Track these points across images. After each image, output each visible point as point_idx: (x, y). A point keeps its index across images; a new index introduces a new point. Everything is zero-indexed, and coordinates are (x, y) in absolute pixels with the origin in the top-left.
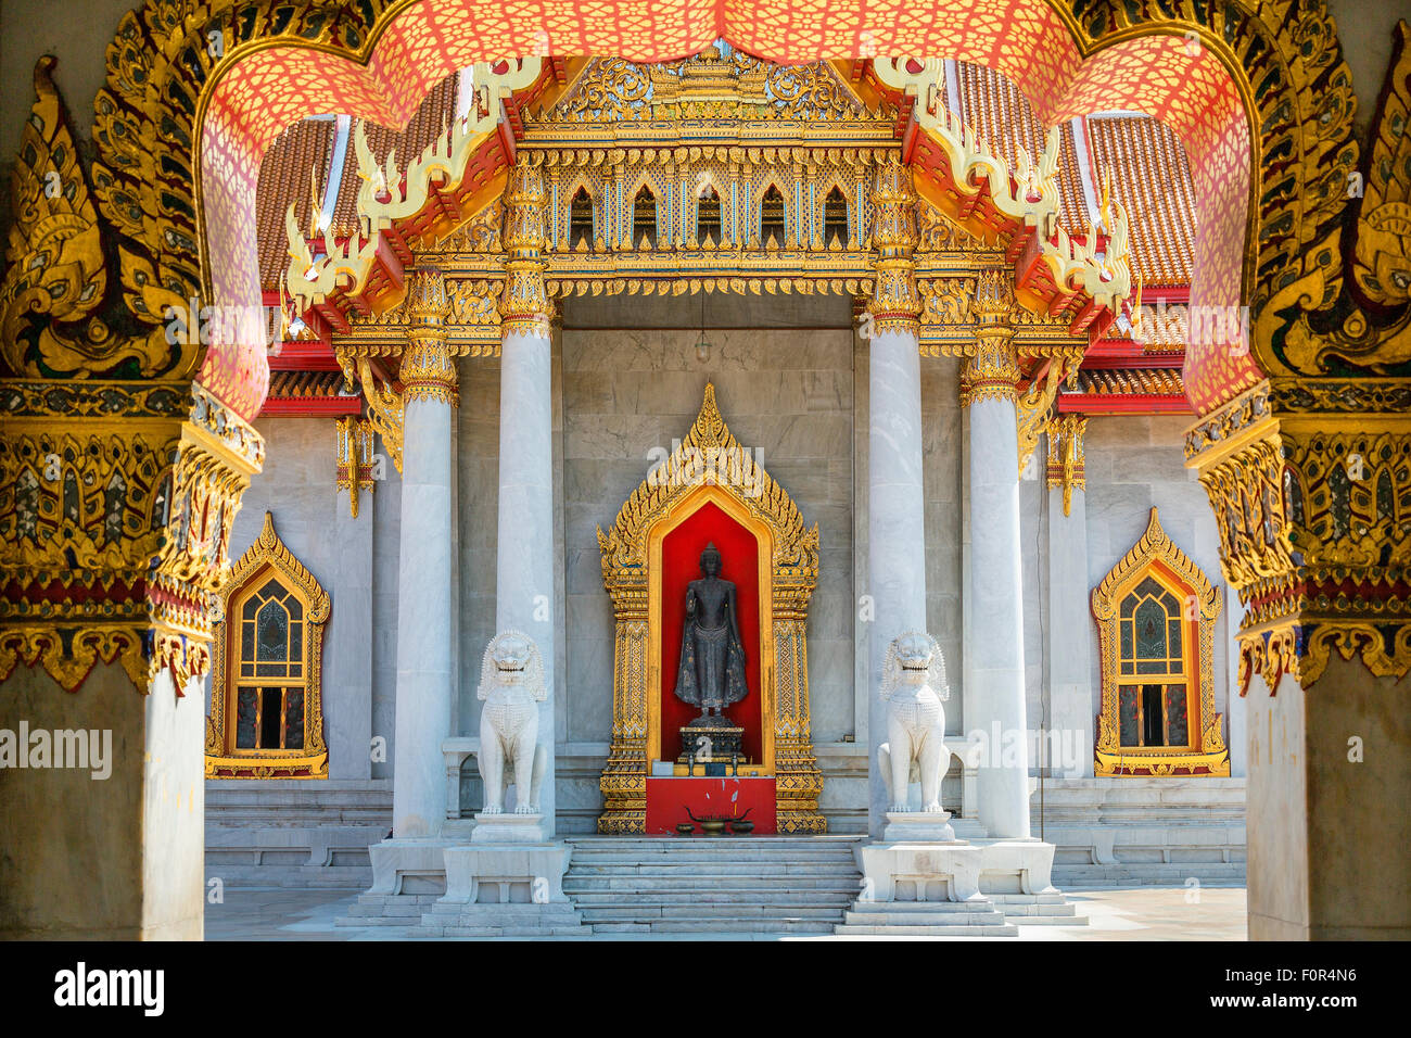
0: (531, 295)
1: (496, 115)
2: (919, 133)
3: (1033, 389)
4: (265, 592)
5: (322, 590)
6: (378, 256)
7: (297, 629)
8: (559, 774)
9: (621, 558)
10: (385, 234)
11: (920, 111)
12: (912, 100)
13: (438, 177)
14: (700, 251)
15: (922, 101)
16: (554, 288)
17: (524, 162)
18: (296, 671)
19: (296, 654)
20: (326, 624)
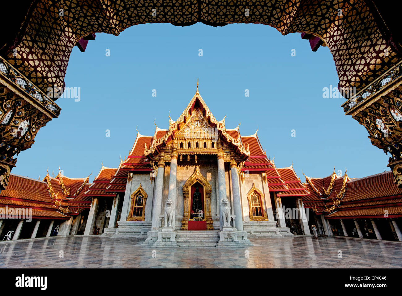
0: (175, 154)
1: (171, 132)
2: (223, 135)
3: (239, 166)
4: (139, 194)
5: (146, 194)
6: (156, 149)
7: (143, 199)
8: (176, 220)
9: (186, 189)
10: (157, 147)
11: (223, 133)
12: (222, 131)
13: (164, 140)
14: (196, 149)
15: (223, 131)
16: (178, 154)
17: (175, 138)
18: (142, 205)
19: (142, 203)
20: (147, 198)
